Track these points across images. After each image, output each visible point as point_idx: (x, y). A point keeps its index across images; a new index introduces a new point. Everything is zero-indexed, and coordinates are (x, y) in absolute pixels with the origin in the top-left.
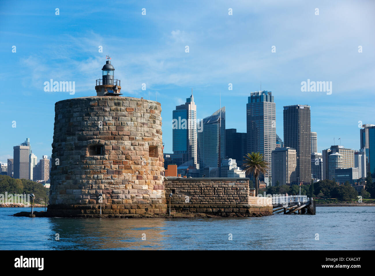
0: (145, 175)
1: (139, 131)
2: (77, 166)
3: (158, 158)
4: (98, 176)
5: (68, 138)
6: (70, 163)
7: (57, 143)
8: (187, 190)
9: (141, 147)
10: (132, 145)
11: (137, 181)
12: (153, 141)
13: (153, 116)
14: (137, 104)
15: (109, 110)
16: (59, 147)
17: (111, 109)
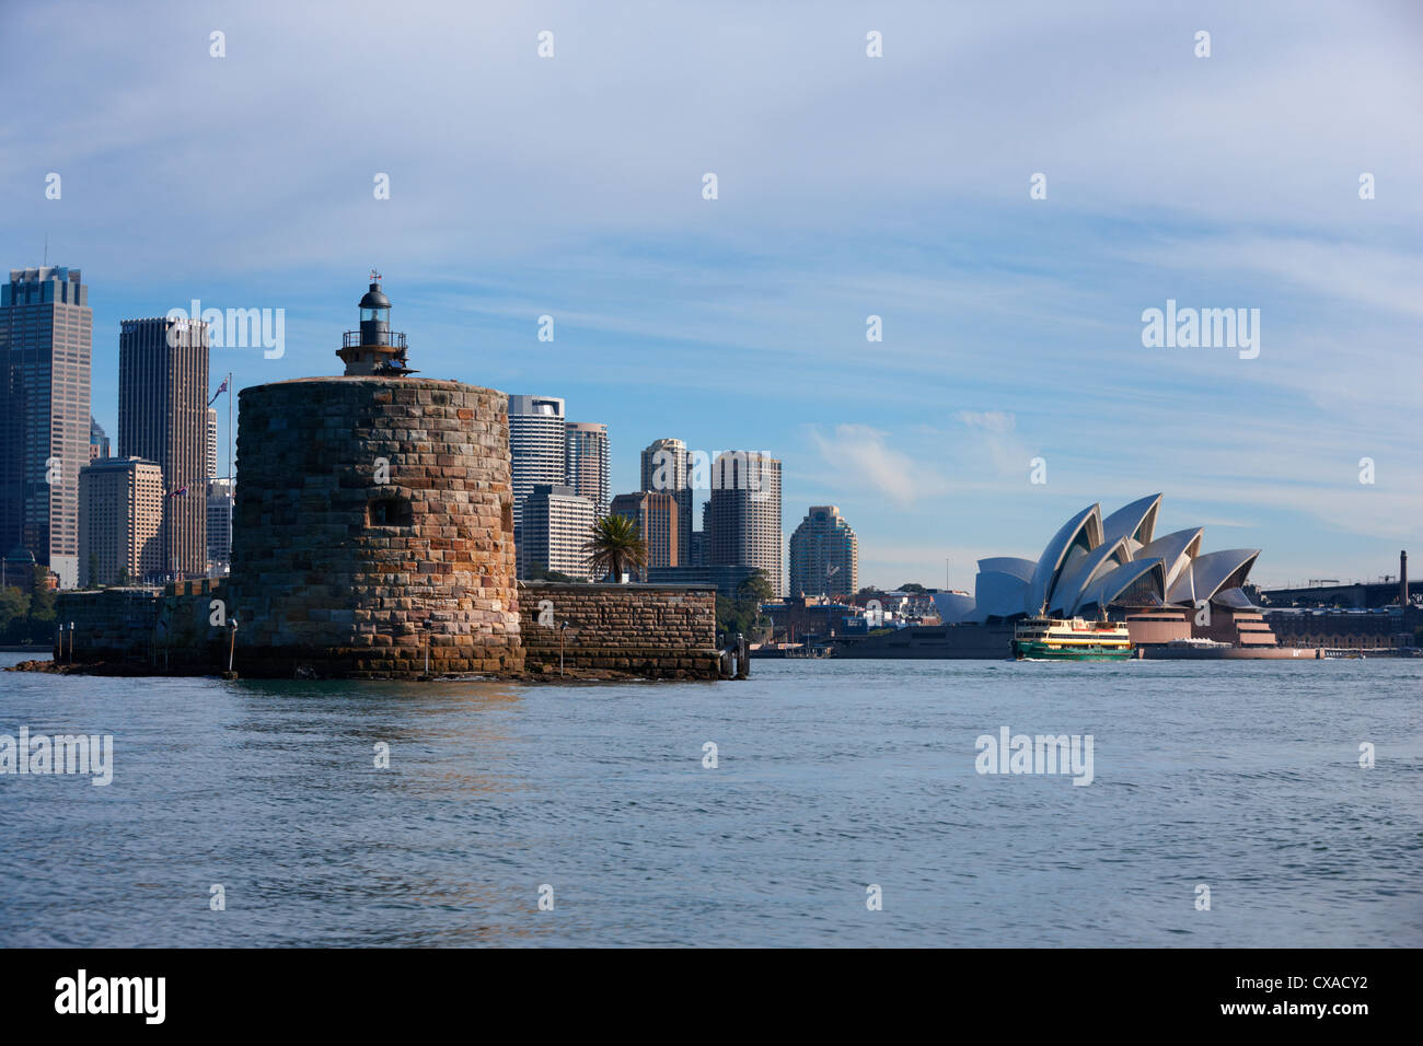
0: (495, 574)
1: (483, 466)
2: (339, 550)
4: (396, 578)
6: (320, 543)
8: (570, 612)
9: (488, 507)
10: (470, 502)
11: (482, 591)
13: (505, 429)
14: (479, 400)
15: (421, 414)
17: (424, 411)
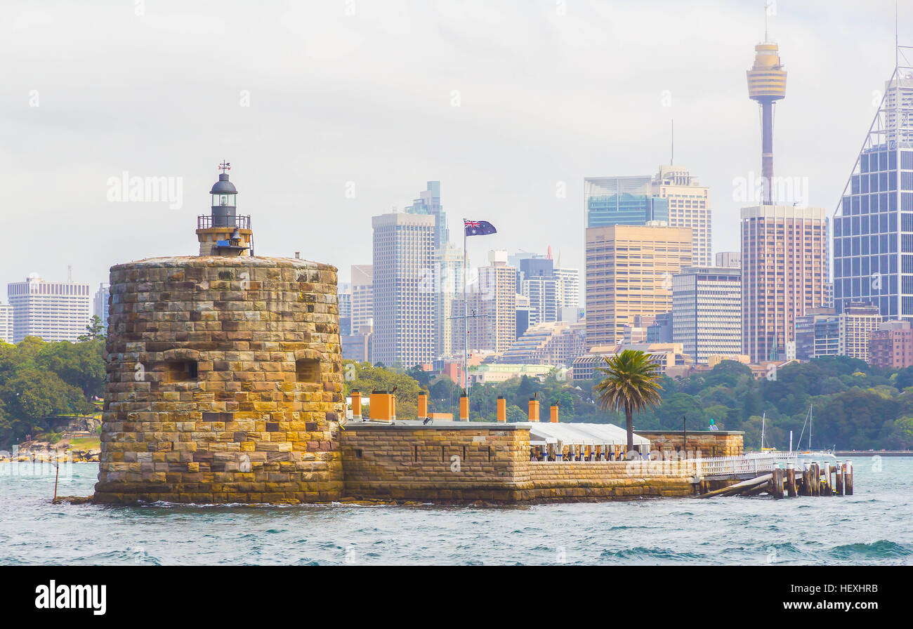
0: (286, 421)
1: (273, 329)
2: (144, 403)
3: (320, 385)
4: (183, 426)
5: (129, 345)
6: (132, 397)
7: (110, 355)
8: (388, 450)
9: (278, 365)
10: (256, 360)
11: (266, 436)
12: (305, 350)
13: (309, 295)
14: (269, 273)
15: (207, 288)
16: (114, 363)
17: (209, 286)
